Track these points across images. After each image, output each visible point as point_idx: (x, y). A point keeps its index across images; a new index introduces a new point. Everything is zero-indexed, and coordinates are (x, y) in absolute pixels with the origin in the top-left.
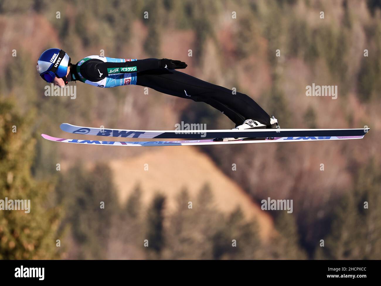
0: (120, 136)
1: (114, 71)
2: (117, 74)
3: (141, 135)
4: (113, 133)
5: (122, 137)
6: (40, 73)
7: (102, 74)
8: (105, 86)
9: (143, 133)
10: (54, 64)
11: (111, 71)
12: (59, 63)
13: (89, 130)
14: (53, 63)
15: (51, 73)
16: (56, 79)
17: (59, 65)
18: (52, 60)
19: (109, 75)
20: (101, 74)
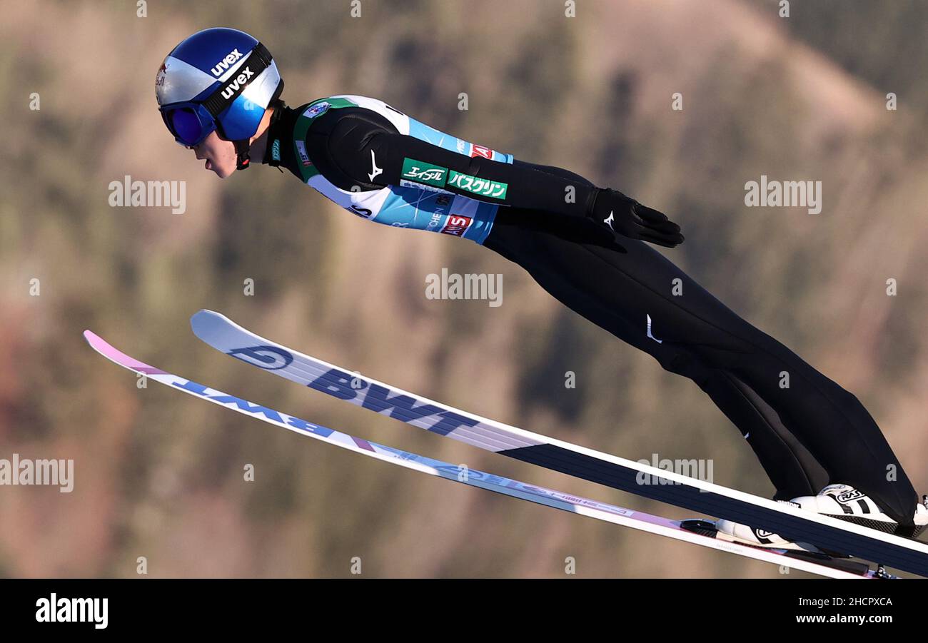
0: (389, 411)
1: (424, 176)
2: (430, 188)
3: (462, 429)
4: (369, 394)
5: (392, 416)
6: (163, 103)
7: (380, 171)
8: (375, 214)
9: (472, 423)
10: (223, 86)
11: (413, 171)
12: (242, 87)
13: (289, 358)
14: (220, 80)
15: (203, 113)
16: (214, 138)
17: (237, 93)
18: (221, 71)
19: (403, 182)
20: (376, 171)
